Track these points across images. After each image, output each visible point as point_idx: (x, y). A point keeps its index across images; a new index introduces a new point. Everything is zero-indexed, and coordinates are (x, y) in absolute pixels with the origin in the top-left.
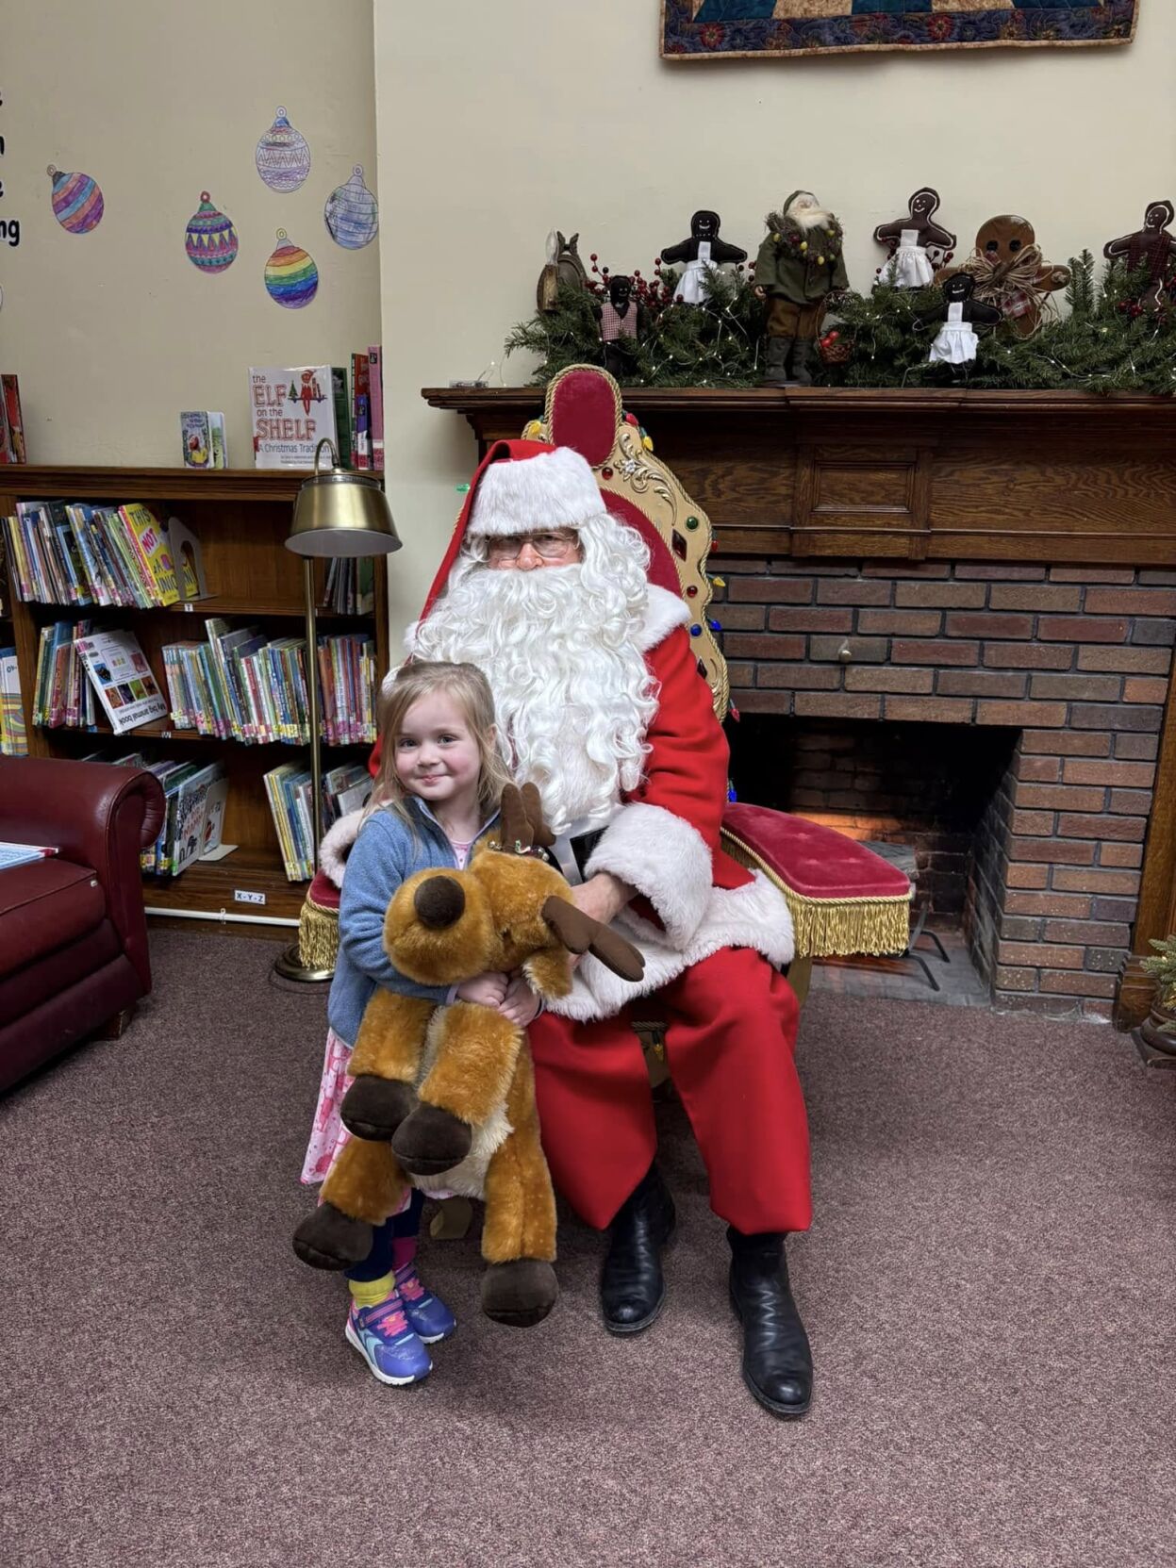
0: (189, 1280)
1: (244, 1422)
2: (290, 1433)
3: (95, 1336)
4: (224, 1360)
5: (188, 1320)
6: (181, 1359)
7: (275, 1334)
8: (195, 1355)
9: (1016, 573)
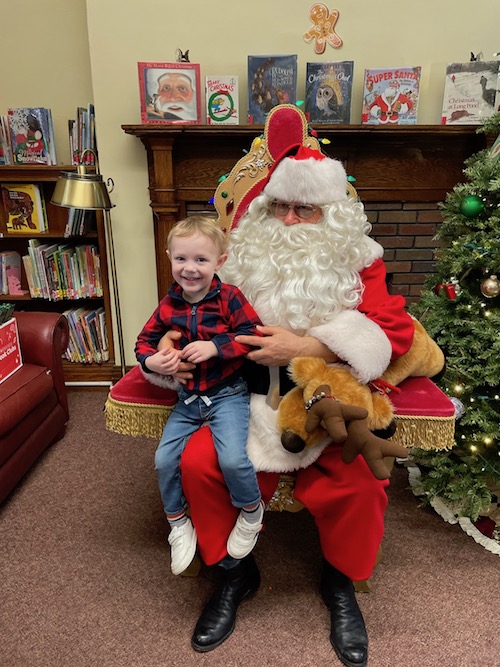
0: (57, 568)
1: (103, 635)
2: (128, 636)
3: (16, 602)
4: (85, 605)
5: (62, 588)
6: (63, 608)
7: (108, 588)
8: (70, 604)
9: (390, 207)
